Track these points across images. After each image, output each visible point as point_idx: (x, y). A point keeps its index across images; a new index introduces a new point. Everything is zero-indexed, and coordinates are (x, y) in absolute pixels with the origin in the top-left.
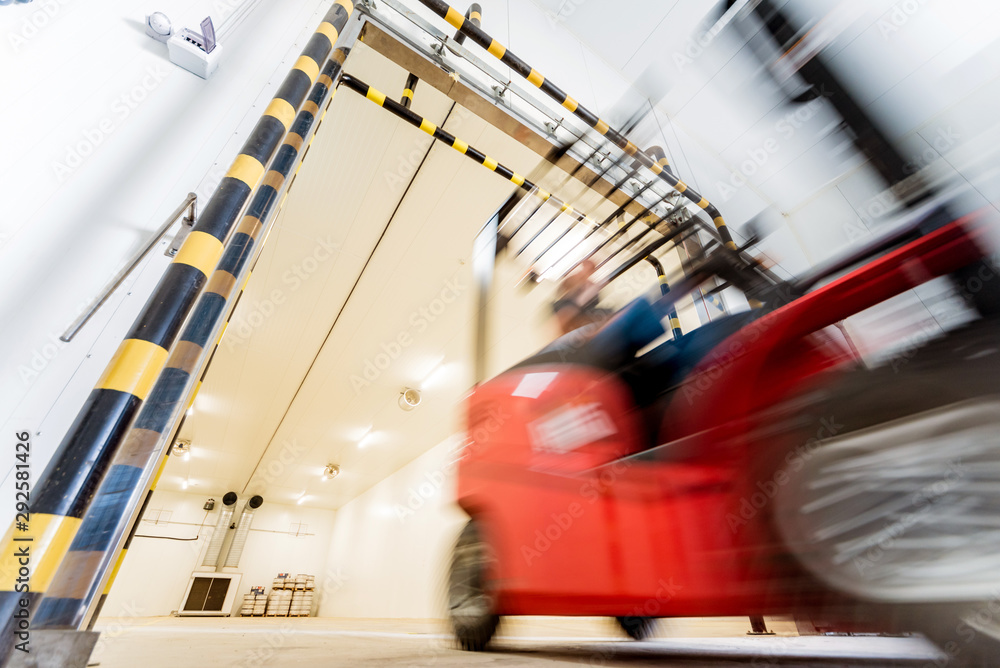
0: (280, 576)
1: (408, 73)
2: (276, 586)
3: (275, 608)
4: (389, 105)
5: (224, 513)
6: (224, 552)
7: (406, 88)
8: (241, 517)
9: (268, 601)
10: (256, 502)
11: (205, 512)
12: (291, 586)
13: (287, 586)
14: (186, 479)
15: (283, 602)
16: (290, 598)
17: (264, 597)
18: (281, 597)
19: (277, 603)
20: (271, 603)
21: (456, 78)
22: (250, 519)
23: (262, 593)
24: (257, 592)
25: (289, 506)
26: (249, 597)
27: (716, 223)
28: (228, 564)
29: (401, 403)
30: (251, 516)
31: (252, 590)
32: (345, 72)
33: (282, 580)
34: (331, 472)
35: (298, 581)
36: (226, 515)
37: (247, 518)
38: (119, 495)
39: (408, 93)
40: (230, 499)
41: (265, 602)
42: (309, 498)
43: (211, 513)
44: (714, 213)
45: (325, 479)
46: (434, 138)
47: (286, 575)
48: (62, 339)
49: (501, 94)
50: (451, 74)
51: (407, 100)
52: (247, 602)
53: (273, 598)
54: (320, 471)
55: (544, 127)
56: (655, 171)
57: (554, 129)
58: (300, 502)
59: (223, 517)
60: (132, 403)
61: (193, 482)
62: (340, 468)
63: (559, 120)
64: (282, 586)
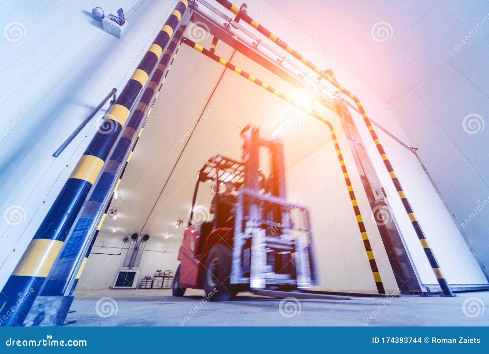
0: (158, 271)
1: (214, 36)
2: (156, 275)
3: (156, 285)
4: (204, 52)
5: (132, 243)
6: (132, 260)
7: (212, 44)
8: (140, 244)
9: (153, 282)
10: (146, 238)
11: (123, 242)
12: (163, 275)
13: (161, 275)
14: (115, 227)
15: (159, 283)
16: (162, 281)
17: (151, 280)
18: (158, 280)
19: (156, 283)
20: (154, 283)
21: (236, 38)
22: (143, 246)
23: (150, 279)
24: (147, 278)
25: (161, 239)
26: (144, 280)
27: (357, 105)
28: (134, 265)
29: (211, 192)
30: (144, 244)
31: (145, 277)
32: (184, 37)
33: (158, 273)
34: (180, 224)
35: (166, 273)
36: (133, 244)
37: (142, 245)
38: (82, 231)
39: (213, 46)
40: (135, 236)
41: (151, 283)
42: (170, 236)
43: (126, 243)
44: (356, 100)
45: (177, 227)
46: (226, 67)
47: (161, 270)
48: (54, 155)
49: (257, 46)
50: (234, 37)
51: (213, 50)
52: (143, 283)
53: (155, 281)
54: (175, 224)
55: (276, 61)
56: (329, 80)
57: (281, 62)
58: (166, 238)
59: (132, 245)
60: (87, 185)
61: (118, 229)
62: (183, 222)
63: (284, 57)
64: (158, 275)
